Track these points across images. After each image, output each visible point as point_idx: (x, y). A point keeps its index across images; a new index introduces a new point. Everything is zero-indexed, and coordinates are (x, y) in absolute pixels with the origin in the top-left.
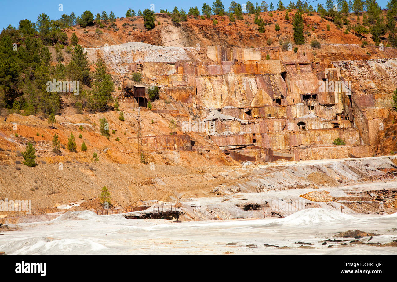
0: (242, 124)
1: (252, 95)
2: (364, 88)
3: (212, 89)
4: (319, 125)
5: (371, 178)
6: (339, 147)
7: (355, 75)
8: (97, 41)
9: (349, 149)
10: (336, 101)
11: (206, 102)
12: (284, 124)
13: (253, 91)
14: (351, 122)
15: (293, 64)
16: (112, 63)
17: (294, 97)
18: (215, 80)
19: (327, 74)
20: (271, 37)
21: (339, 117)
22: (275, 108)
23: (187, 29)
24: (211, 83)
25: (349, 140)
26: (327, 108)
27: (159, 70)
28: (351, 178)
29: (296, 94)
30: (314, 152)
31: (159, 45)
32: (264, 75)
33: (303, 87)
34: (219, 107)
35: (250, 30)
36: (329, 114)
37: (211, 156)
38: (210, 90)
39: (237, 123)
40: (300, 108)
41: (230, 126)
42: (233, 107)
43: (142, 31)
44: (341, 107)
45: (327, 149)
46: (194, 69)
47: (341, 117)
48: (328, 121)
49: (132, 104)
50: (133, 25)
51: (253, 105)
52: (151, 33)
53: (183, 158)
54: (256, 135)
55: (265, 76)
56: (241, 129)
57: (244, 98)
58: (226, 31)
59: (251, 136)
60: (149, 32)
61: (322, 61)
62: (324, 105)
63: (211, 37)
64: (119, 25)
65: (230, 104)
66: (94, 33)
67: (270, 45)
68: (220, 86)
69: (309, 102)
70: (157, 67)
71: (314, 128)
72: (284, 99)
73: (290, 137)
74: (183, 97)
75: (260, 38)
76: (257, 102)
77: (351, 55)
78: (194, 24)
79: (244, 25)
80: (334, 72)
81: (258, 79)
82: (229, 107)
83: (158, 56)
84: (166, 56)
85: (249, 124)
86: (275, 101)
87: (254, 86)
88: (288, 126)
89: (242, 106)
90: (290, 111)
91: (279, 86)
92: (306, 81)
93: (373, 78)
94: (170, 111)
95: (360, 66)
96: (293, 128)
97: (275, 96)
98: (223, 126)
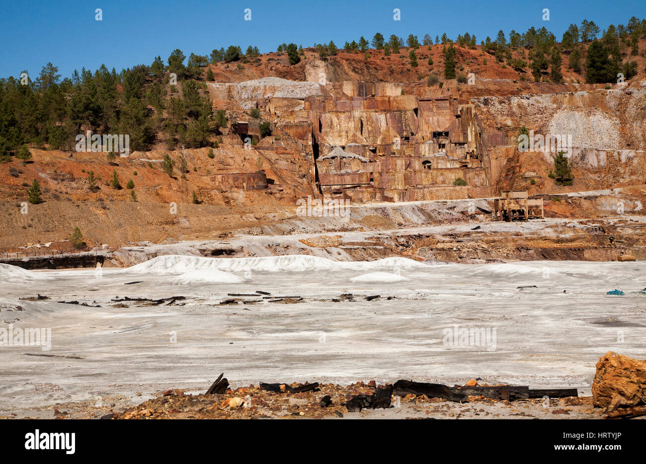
0: (362, 162)
1: (380, 132)
2: (499, 126)
3: (338, 126)
4: (446, 164)
5: (440, 221)
6: (458, 188)
7: (493, 112)
8: (237, 76)
9: (468, 190)
10: (470, 139)
11: (331, 138)
12: (408, 163)
13: (382, 128)
14: (481, 161)
15: (430, 100)
16: (240, 99)
17: (425, 134)
18: (342, 116)
19: (461, 111)
20: (423, 72)
21: (468, 156)
22: (403, 145)
23: (335, 64)
24: (338, 119)
25: (474, 180)
26: (458, 146)
27: (288, 106)
28: (416, 221)
29: (426, 131)
30: (431, 193)
31: (301, 80)
32: (396, 111)
33: (436, 124)
34: (343, 144)
35: (403, 64)
36: (460, 152)
37: (283, 196)
38: (336, 127)
39: (356, 162)
40: (430, 146)
41: (350, 164)
42: (357, 144)
43: (284, 66)
44: (474, 146)
45: (444, 190)
46: (322, 105)
47: (471, 156)
48: (456, 160)
49: (235, 141)
50: (278, 60)
51: (379, 143)
53: (246, 197)
54: (374, 174)
55: (397, 113)
56: (361, 167)
57: (371, 135)
58: (377, 65)
59: (369, 175)
60: (292, 66)
61: (460, 97)
62: (456, 144)
63: (359, 71)
64: (264, 60)
65: (355, 141)
66: (236, 68)
67: (420, 80)
68: (347, 122)
69: (440, 140)
70: (286, 102)
71: (439, 167)
72: (414, 137)
73: (411, 176)
74: (300, 133)
75: (411, 73)
76: (383, 139)
77: (499, 91)
78: (344, 59)
79: (398, 59)
80: (467, 108)
81: (388, 115)
82: (353, 144)
83: (290, 91)
84: (298, 91)
85: (370, 162)
86: (404, 139)
87: (383, 124)
88: (413, 165)
89: (367, 144)
90: (418, 149)
91: (410, 123)
92: (440, 118)
93: (511, 114)
94: (277, 148)
95: (500, 102)
96: (417, 167)
97: (406, 133)
98: (343, 164)
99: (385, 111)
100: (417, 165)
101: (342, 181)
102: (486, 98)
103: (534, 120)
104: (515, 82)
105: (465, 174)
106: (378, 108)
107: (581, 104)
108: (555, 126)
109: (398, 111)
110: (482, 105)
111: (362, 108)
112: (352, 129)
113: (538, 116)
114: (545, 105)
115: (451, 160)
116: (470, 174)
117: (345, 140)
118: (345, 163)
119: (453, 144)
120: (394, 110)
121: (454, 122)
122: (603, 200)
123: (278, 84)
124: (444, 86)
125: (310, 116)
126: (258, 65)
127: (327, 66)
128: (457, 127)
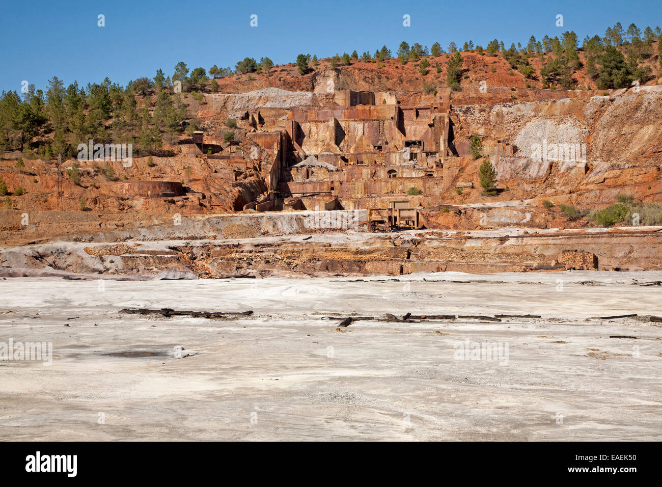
0: (328, 171)
1: (355, 141)
2: (470, 135)
3: (316, 135)
4: (411, 173)
7: (470, 120)
9: (420, 199)
10: (442, 148)
12: (374, 172)
13: (357, 137)
15: (412, 109)
16: (232, 109)
17: (397, 143)
18: (321, 126)
19: (433, 120)
21: (435, 165)
22: (373, 155)
24: (317, 128)
25: (434, 190)
26: (429, 156)
29: (399, 140)
31: (308, 91)
33: (413, 133)
34: (318, 153)
35: (414, 73)
36: (431, 161)
37: (186, 204)
38: (313, 136)
39: (324, 170)
41: (317, 173)
42: (329, 153)
43: (293, 77)
46: (305, 114)
47: (437, 166)
48: (421, 169)
50: (290, 71)
51: (352, 151)
52: (302, 78)
54: (335, 183)
55: (375, 122)
56: (328, 176)
59: (329, 183)
61: (439, 106)
62: (427, 153)
63: (370, 81)
65: (328, 150)
66: (247, 79)
68: (325, 132)
69: (412, 149)
70: (273, 112)
71: (404, 176)
72: (387, 146)
74: (268, 143)
76: (356, 148)
80: (440, 117)
81: (366, 124)
82: (327, 153)
83: (282, 101)
84: (288, 101)
85: (337, 170)
86: (377, 148)
87: (360, 133)
88: (378, 173)
89: (341, 153)
90: (389, 158)
91: (386, 132)
92: (418, 127)
93: (486, 123)
94: (234, 157)
95: (481, 111)
96: (382, 176)
97: (380, 143)
98: (310, 173)
99: (363, 120)
100: (382, 173)
101: (303, 189)
102: (470, 106)
103: (508, 128)
104: (513, 90)
105: (424, 183)
106: (358, 118)
107: (557, 112)
108: (523, 134)
109: (377, 120)
110: (461, 114)
111: (343, 117)
112: (329, 138)
113: (513, 124)
114: (524, 113)
115: (417, 169)
116: (430, 183)
117: (320, 149)
118: (313, 172)
119: (425, 154)
120: (373, 119)
121: (427, 131)
122: (495, 212)
123: (273, 95)
124: (438, 95)
125: (284, 125)
126: (270, 76)
127: (338, 76)
128: (429, 137)
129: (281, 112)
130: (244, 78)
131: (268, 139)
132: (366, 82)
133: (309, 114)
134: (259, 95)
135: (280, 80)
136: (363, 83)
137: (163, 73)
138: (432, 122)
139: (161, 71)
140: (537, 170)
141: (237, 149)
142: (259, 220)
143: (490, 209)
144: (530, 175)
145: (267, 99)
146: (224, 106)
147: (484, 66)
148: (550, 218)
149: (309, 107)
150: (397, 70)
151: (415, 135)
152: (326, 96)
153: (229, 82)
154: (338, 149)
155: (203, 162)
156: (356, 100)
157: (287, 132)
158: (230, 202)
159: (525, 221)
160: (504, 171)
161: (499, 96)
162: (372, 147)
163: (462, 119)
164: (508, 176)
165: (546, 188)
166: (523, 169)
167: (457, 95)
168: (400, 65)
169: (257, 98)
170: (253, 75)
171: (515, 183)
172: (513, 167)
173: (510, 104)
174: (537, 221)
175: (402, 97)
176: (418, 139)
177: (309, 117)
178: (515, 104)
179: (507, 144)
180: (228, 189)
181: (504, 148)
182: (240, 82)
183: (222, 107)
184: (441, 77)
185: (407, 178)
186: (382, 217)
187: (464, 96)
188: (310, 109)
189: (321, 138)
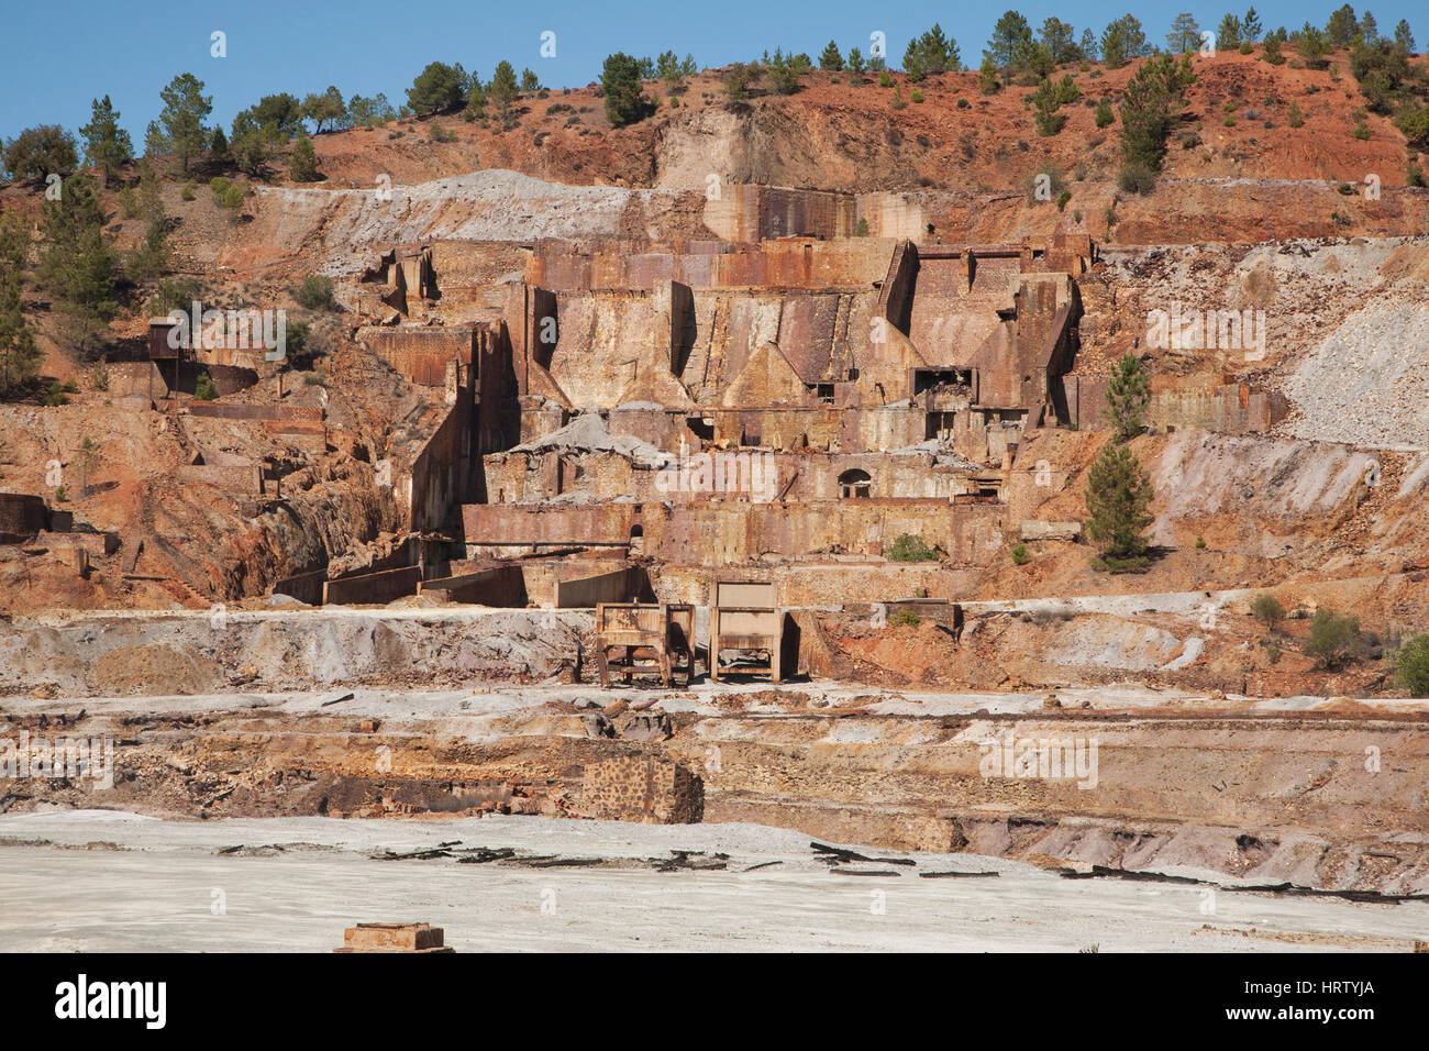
0: (634, 467)
1: (745, 366)
3: (613, 340)
7: (1152, 300)
9: (927, 577)
12: (790, 475)
17: (886, 376)
18: (635, 307)
19: (1017, 295)
22: (801, 415)
24: (618, 318)
26: (996, 424)
32: (820, 294)
33: (950, 340)
34: (611, 404)
35: (1018, 125)
38: (603, 344)
39: (618, 465)
41: (595, 475)
42: (647, 406)
43: (586, 132)
45: (844, 574)
46: (582, 267)
48: (957, 471)
50: (583, 110)
51: (729, 401)
52: (617, 136)
54: (645, 511)
55: (823, 298)
56: (631, 486)
57: (712, 376)
59: (628, 513)
60: (614, 133)
61: (1056, 246)
63: (863, 151)
64: (539, 110)
65: (649, 395)
68: (643, 330)
69: (939, 397)
70: (480, 257)
71: (896, 494)
74: (430, 365)
76: (745, 390)
80: (1042, 287)
81: (790, 307)
82: (641, 404)
83: (517, 219)
86: (815, 390)
87: (766, 334)
88: (805, 481)
89: (690, 404)
90: (856, 429)
91: (855, 335)
92: (972, 318)
94: (288, 413)
95: (1197, 267)
96: (820, 491)
97: (830, 372)
98: (569, 473)
99: (782, 291)
100: (821, 482)
101: (537, 530)
102: (1165, 248)
103: (1279, 331)
104: (1346, 191)
105: (958, 521)
108: (1323, 355)
109: (828, 292)
110: (1126, 276)
111: (714, 279)
112: (652, 353)
113: (1298, 317)
114: (1347, 277)
115: (941, 471)
116: (979, 522)
117: (621, 391)
118: (580, 471)
119: (979, 415)
120: (818, 288)
121: (995, 335)
122: (1083, 631)
123: (491, 195)
124: (1071, 205)
125: (504, 306)
126: (507, 128)
127: (745, 132)
128: (1002, 354)
129: (510, 255)
130: (422, 131)
131: (431, 352)
132: (849, 154)
133: (596, 266)
134: (447, 193)
135: (538, 144)
136: (838, 159)
137: (114, 111)
138: (1011, 304)
139: (107, 103)
140: (1319, 485)
141: (309, 382)
142: (242, 634)
143: (1067, 617)
144: (1290, 503)
145: (470, 211)
146: (319, 233)
147: (1269, 103)
148: (1261, 657)
149: (600, 242)
150: (959, 114)
151: (955, 350)
152: (677, 203)
153: (360, 149)
154: (681, 390)
155: (163, 425)
156: (783, 220)
157: (504, 327)
158: (213, 566)
159: (1175, 666)
160: (1204, 484)
161: (1287, 213)
162: (798, 388)
163: (1124, 294)
164: (1213, 505)
165: (1332, 551)
166: (1273, 482)
167: (1139, 209)
168: (973, 97)
169: (436, 206)
170: (450, 125)
171: (1234, 531)
172: (1239, 472)
173: (1308, 244)
174: (1215, 667)
175: (949, 210)
176: (963, 362)
177: (595, 278)
178: (1327, 244)
179: (1251, 390)
180: (220, 524)
181: (1242, 401)
182: (400, 149)
183: (313, 232)
184: (1108, 143)
185: (901, 501)
186: (645, 634)
187: (1160, 212)
188: (600, 248)
189: (627, 351)
